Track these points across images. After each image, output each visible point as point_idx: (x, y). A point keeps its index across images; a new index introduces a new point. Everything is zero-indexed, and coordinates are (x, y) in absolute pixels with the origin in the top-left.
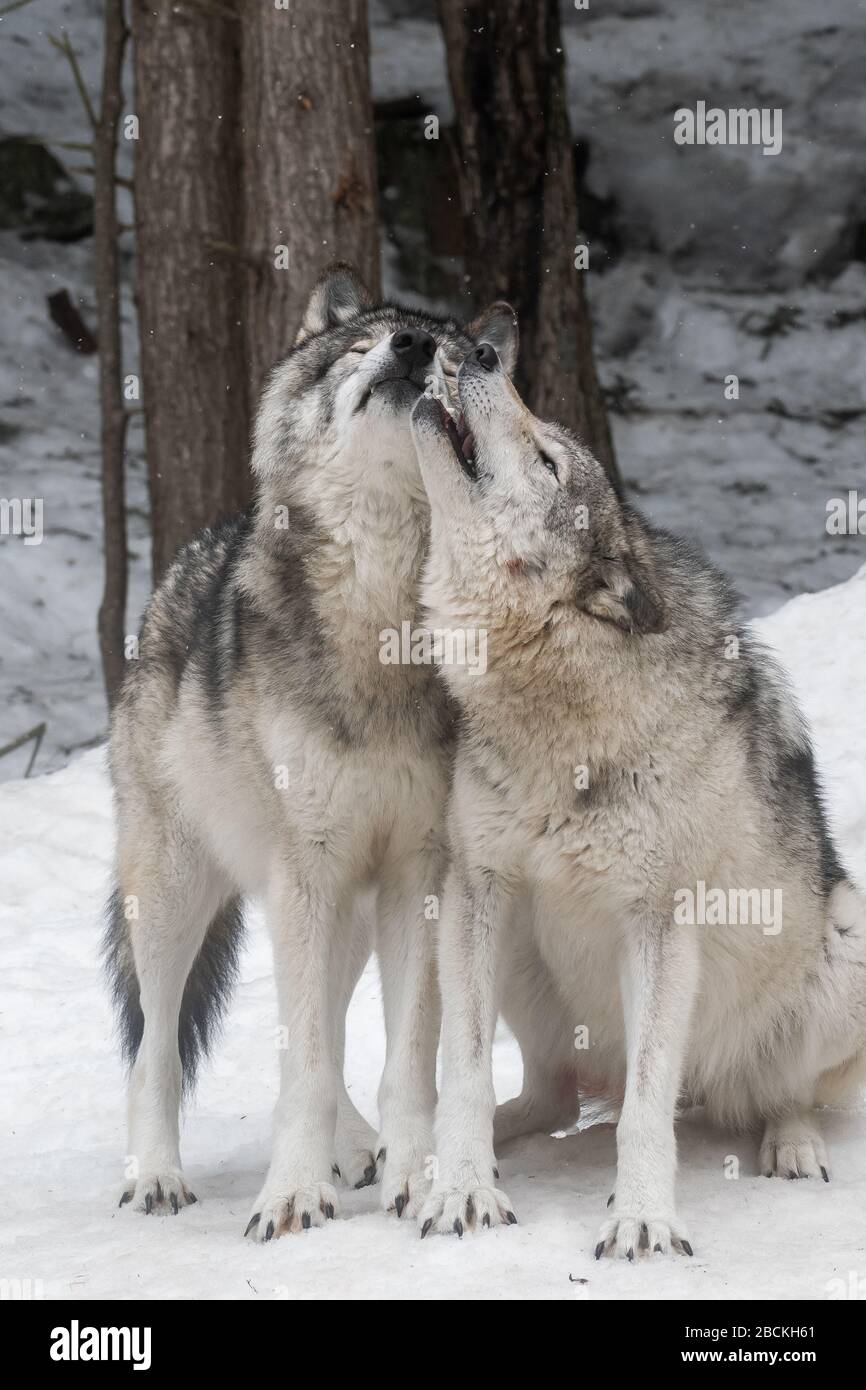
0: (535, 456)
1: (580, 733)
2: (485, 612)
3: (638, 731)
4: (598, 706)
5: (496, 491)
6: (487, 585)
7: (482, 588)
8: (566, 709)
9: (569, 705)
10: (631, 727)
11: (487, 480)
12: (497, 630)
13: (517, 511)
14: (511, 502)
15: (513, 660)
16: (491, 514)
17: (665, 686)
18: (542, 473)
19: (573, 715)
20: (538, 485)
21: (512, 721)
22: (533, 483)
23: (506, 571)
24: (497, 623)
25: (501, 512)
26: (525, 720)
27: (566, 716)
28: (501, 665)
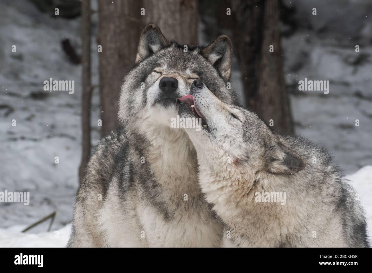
0: (230, 116)
1: (275, 226)
2: (229, 184)
3: (300, 219)
4: (283, 213)
5: (219, 134)
6: (228, 173)
7: (225, 175)
8: (269, 217)
9: (270, 216)
10: (298, 219)
11: (215, 131)
12: (236, 191)
13: (231, 139)
14: (227, 137)
15: (244, 202)
16: (220, 143)
17: (307, 199)
18: (235, 121)
19: (272, 219)
20: (235, 126)
21: (249, 226)
22: (233, 126)
23: (233, 165)
24: (235, 187)
25: (224, 142)
26: (254, 224)
27: (269, 220)
28: (240, 204)
